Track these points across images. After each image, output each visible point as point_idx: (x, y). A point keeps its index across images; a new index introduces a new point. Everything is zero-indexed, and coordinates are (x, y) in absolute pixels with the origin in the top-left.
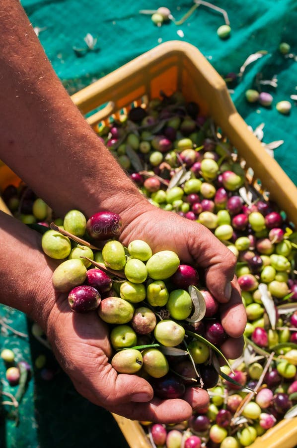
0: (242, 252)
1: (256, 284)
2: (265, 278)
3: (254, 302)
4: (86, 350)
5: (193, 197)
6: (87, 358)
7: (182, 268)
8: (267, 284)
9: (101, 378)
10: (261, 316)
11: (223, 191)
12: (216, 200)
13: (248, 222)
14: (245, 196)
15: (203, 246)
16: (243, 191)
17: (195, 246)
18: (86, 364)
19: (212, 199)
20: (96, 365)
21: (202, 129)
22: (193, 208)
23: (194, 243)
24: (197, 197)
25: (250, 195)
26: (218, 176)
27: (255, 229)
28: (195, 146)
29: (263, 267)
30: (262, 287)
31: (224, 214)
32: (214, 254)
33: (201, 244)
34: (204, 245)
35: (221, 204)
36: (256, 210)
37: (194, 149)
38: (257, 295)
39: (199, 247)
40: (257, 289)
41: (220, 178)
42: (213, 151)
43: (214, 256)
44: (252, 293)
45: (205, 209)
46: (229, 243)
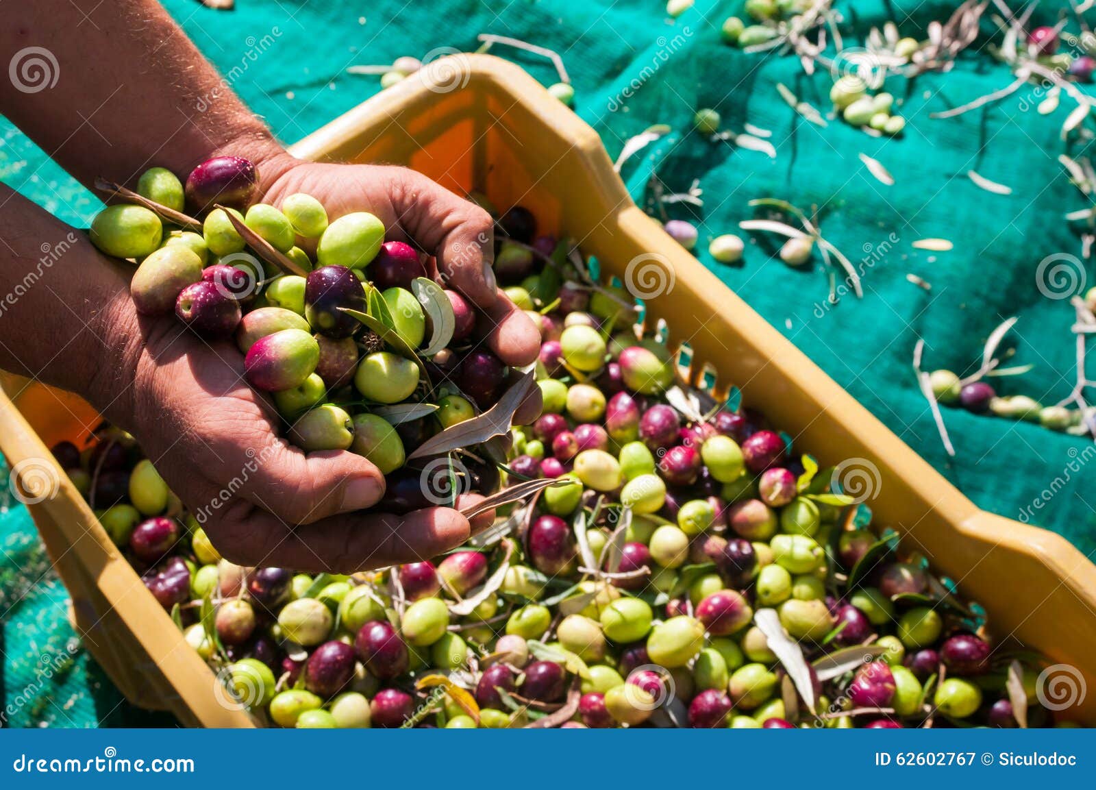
0: (697, 539)
1: (747, 610)
2: (767, 592)
3: (747, 661)
4: (233, 409)
5: (550, 420)
6: (237, 421)
7: (389, 247)
8: (776, 606)
9: (276, 456)
10: (775, 692)
11: (625, 400)
12: (610, 421)
13: (702, 463)
14: (683, 403)
15: (421, 197)
16: (675, 395)
17: (407, 201)
18: (238, 433)
19: (601, 421)
20: (260, 433)
21: (551, 262)
22: (555, 445)
23: (404, 195)
24: (561, 419)
25: (695, 402)
26: (606, 366)
27: (721, 476)
28: (538, 302)
29: (757, 569)
30: (765, 618)
31: (635, 451)
32: (446, 209)
33: (417, 195)
34: (423, 195)
35: (623, 428)
36: (715, 432)
37: (537, 309)
38: (753, 639)
39: (414, 200)
40: (751, 624)
41: (614, 370)
42: (587, 309)
43: (447, 214)
44: (737, 639)
45: (585, 445)
46: (659, 519)
